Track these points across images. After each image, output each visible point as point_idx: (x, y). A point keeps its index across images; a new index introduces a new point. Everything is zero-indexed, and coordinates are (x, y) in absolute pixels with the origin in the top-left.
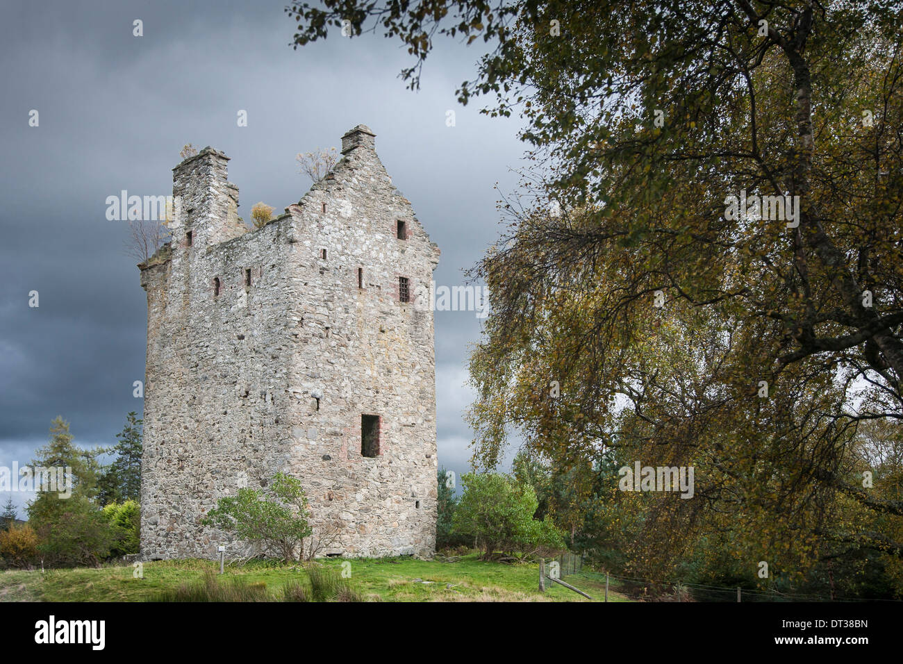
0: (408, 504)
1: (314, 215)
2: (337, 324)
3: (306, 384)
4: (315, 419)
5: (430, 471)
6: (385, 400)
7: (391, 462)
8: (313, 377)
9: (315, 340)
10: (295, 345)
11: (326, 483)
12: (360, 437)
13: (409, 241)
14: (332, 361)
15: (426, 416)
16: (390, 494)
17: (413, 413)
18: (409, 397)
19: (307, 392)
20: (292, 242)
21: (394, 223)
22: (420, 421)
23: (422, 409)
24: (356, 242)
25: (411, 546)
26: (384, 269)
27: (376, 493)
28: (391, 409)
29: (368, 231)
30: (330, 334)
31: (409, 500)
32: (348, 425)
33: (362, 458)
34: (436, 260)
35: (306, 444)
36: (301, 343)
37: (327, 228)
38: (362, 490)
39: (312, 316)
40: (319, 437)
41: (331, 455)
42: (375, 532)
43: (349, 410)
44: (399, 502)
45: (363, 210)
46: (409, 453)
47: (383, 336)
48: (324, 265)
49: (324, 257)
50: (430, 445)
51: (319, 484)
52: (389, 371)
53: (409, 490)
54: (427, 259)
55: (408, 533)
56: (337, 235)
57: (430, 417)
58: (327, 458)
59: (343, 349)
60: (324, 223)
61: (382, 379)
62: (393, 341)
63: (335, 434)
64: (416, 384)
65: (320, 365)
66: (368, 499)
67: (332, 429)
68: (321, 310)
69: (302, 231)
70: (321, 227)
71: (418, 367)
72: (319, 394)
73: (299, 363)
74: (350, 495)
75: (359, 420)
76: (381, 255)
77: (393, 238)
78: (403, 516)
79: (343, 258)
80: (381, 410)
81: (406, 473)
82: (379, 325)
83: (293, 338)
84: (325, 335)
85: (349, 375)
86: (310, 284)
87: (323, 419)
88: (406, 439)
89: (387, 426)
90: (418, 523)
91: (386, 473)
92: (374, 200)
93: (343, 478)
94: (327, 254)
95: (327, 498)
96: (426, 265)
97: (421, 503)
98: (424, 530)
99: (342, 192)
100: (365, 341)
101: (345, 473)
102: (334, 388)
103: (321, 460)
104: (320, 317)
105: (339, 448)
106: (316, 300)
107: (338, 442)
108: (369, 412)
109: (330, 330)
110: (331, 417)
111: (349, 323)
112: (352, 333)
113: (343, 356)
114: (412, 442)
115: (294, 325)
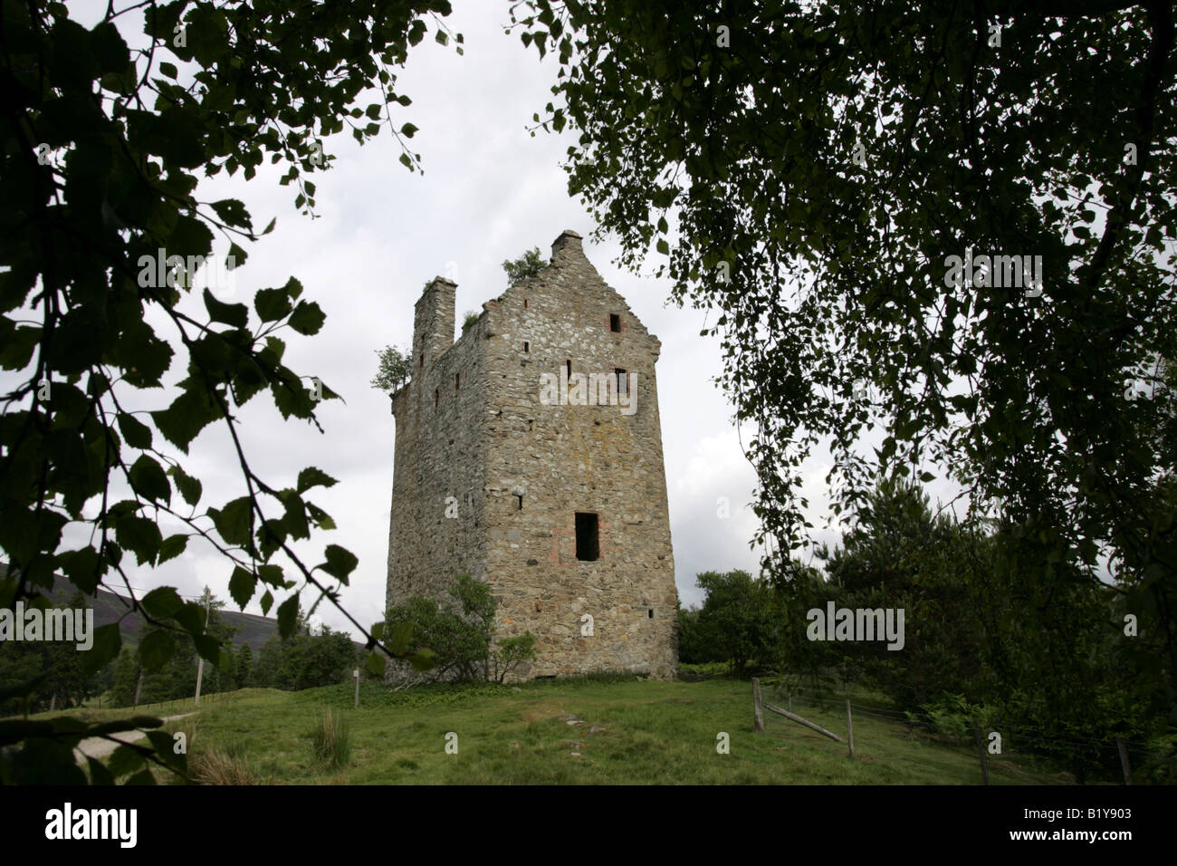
0: (639, 614)
1: (514, 310)
2: (542, 417)
3: (505, 482)
4: (517, 519)
5: (664, 575)
6: (604, 496)
7: (614, 566)
8: (514, 473)
9: (516, 434)
10: (492, 440)
11: (531, 591)
12: (574, 538)
13: (624, 333)
14: (538, 456)
15: (655, 513)
16: (615, 602)
17: (639, 510)
18: (634, 492)
19: (506, 490)
20: (489, 336)
21: (606, 317)
22: (648, 519)
23: (650, 506)
24: (563, 335)
25: (645, 663)
26: (597, 361)
27: (597, 601)
28: (611, 506)
29: (577, 324)
30: (534, 427)
31: (640, 609)
32: (558, 524)
33: (577, 562)
34: (655, 351)
35: (506, 548)
36: (498, 437)
37: (528, 323)
38: (580, 599)
39: (512, 409)
40: (522, 539)
41: (538, 559)
42: (597, 647)
43: (559, 508)
44: (626, 612)
45: (571, 304)
46: (638, 555)
47: (599, 429)
48: (526, 357)
49: (526, 350)
50: (662, 545)
51: (523, 593)
52: (607, 465)
53: (639, 597)
54: (645, 351)
55: (640, 648)
56: (542, 328)
57: (661, 514)
58: (532, 563)
59: (550, 442)
60: (525, 317)
61: (599, 474)
62: (610, 433)
63: (543, 535)
64: (641, 478)
65: (523, 460)
66: (587, 609)
67: (539, 530)
68: (523, 402)
69: (500, 325)
70: (522, 321)
71: (642, 460)
72: (522, 491)
73: (497, 458)
74: (564, 605)
75: (573, 519)
76: (593, 347)
77: (605, 332)
78: (634, 628)
79: (548, 350)
80: (599, 508)
81: (635, 578)
82: (593, 417)
83: (491, 432)
84: (527, 428)
85: (559, 470)
86: (510, 376)
87: (527, 519)
88: (632, 539)
89: (608, 525)
90: (653, 636)
91: (609, 578)
92: (583, 296)
93: (554, 585)
94: (530, 346)
95: (534, 609)
96: (645, 357)
97: (656, 612)
98: (661, 643)
99: (546, 288)
100: (577, 433)
101: (554, 578)
102: (540, 485)
103: (525, 564)
104: (521, 410)
105: (547, 551)
106: (516, 393)
107: (546, 543)
108: (584, 509)
109: (534, 423)
110: (537, 516)
111: (557, 415)
112: (561, 426)
113: (550, 449)
114: (640, 543)
115: (491, 419)
